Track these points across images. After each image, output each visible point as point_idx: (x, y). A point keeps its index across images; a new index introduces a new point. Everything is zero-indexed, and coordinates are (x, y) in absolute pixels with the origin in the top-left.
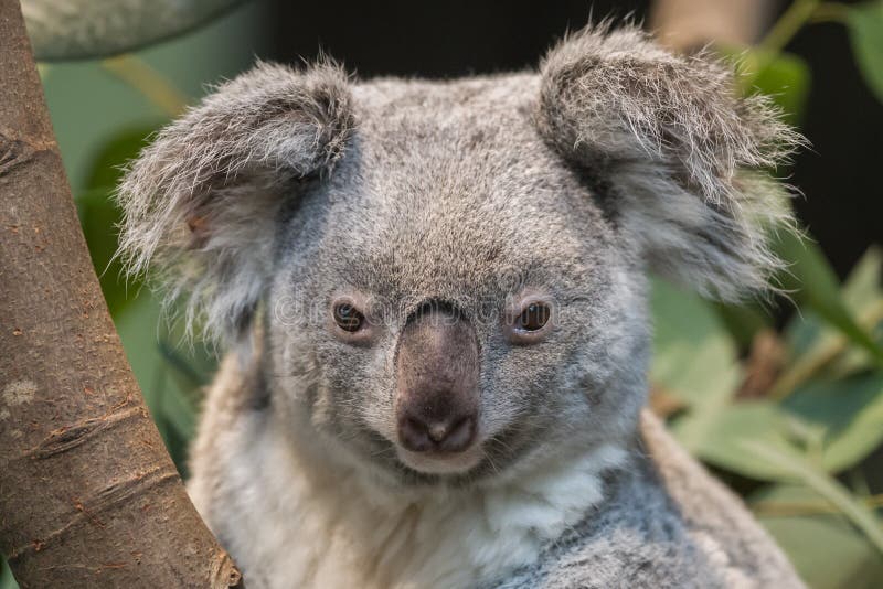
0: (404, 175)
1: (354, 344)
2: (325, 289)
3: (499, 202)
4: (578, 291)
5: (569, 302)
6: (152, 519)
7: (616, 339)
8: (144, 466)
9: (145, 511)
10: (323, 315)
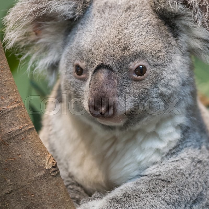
0: (101, 21)
1: (81, 79)
2: (73, 60)
3: (131, 30)
4: (158, 62)
5: (155, 66)
6: (25, 143)
7: (173, 80)
8: (22, 124)
9: (22, 140)
10: (72, 69)
